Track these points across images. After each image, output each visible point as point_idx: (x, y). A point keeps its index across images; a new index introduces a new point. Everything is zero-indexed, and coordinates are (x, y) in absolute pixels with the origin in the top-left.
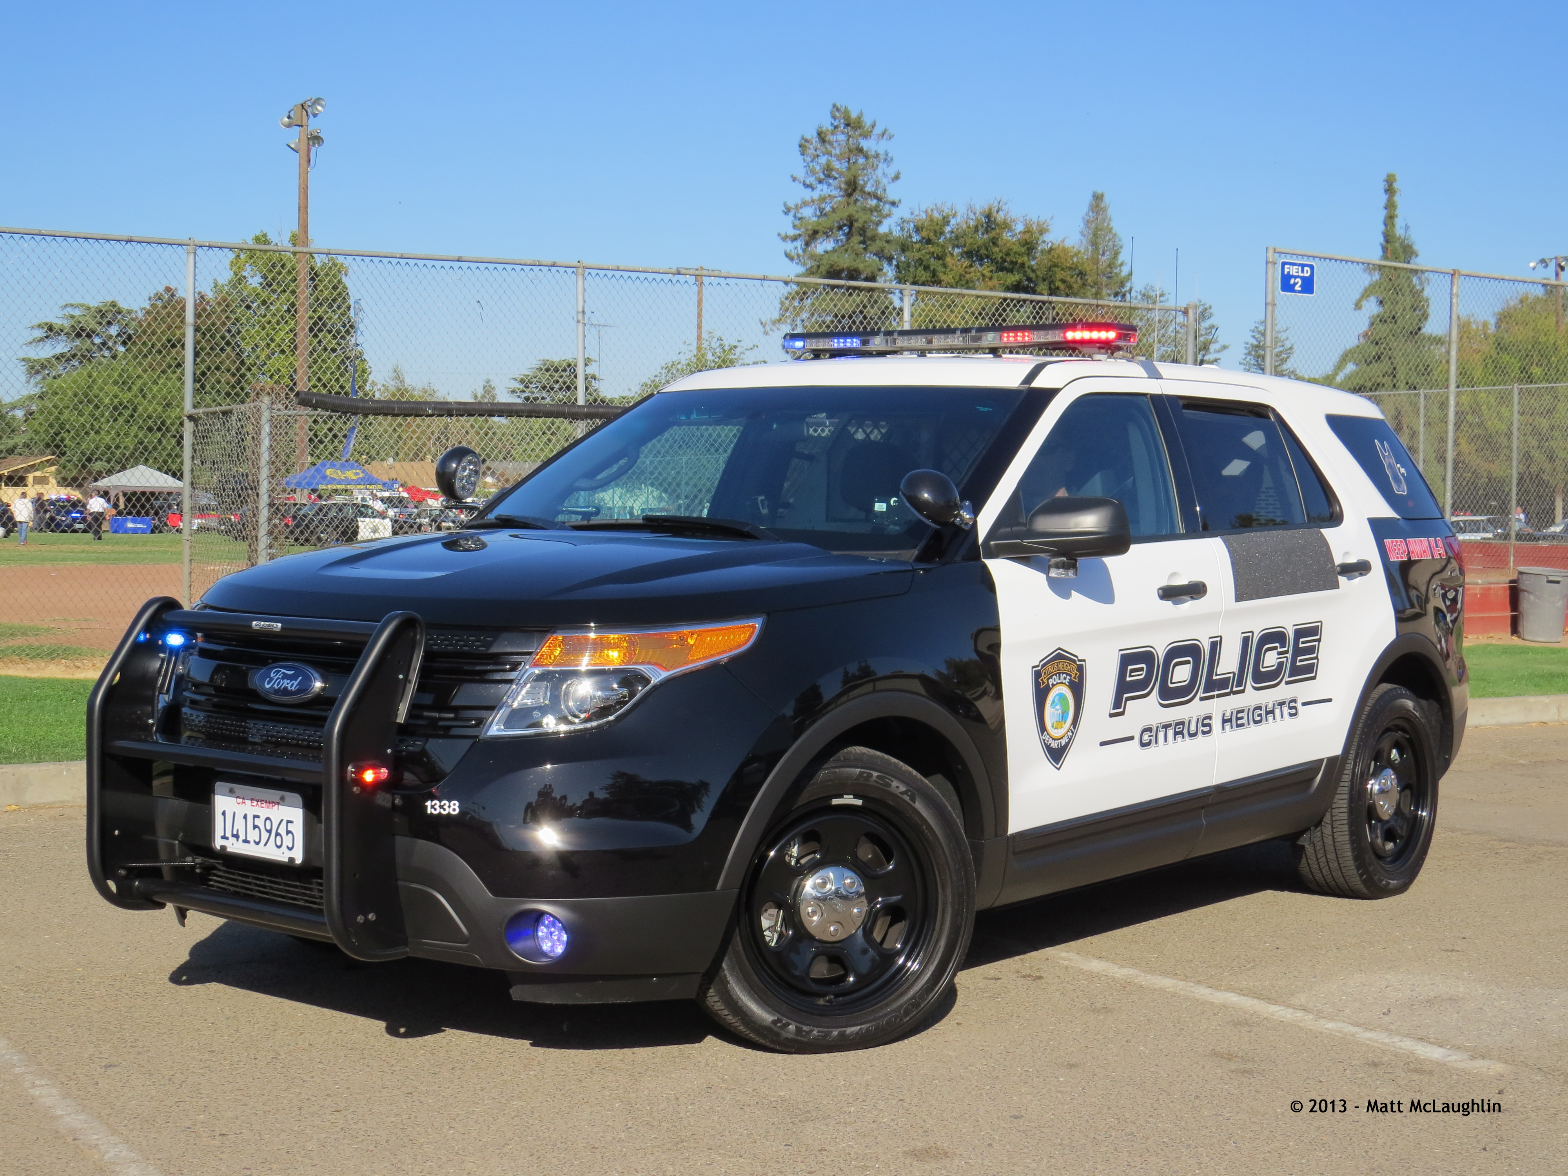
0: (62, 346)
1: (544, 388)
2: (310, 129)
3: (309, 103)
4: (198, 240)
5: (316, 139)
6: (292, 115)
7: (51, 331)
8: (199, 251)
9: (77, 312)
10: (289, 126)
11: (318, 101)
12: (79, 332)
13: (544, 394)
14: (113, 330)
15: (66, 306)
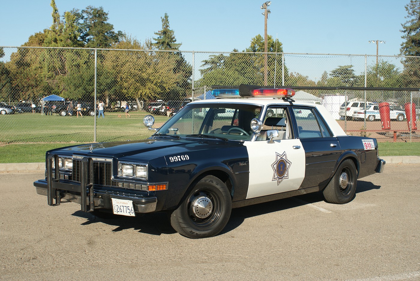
0: (209, 66)
1: (339, 73)
2: (268, 9)
3: (267, 3)
4: (195, 51)
5: (269, 11)
6: (263, 6)
7: (206, 62)
8: (195, 53)
9: (213, 57)
10: (262, 8)
11: (269, 2)
12: (213, 62)
13: (340, 75)
14: (222, 61)
15: (210, 56)
